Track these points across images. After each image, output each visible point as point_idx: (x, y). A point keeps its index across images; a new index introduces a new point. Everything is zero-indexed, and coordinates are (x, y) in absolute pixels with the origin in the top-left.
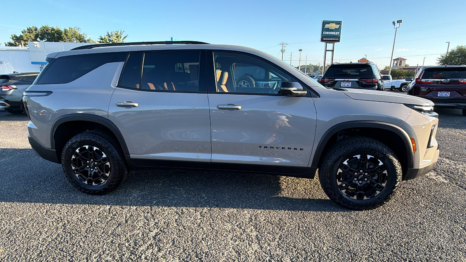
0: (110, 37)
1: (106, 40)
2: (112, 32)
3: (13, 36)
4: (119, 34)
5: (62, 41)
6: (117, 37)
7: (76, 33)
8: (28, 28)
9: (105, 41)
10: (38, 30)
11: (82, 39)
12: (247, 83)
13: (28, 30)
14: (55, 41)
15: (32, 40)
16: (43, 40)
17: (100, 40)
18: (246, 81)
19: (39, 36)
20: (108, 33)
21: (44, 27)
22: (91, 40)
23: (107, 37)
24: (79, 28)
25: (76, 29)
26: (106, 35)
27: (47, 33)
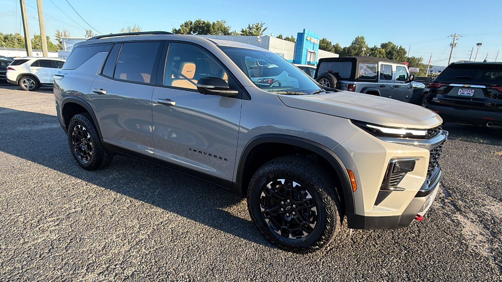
0: (251, 30)
1: (247, 32)
2: (253, 25)
3: (174, 29)
4: (259, 26)
5: (210, 33)
6: (257, 30)
7: (221, 26)
8: (185, 23)
9: (246, 34)
10: (193, 24)
11: (227, 31)
12: (327, 82)
13: (185, 24)
14: (204, 34)
15: (187, 33)
16: (195, 33)
17: (241, 33)
18: (326, 80)
19: (193, 29)
20: (249, 26)
21: (197, 21)
22: (236, 32)
23: (248, 29)
24: (225, 21)
25: (222, 22)
26: (247, 27)
27: (199, 27)
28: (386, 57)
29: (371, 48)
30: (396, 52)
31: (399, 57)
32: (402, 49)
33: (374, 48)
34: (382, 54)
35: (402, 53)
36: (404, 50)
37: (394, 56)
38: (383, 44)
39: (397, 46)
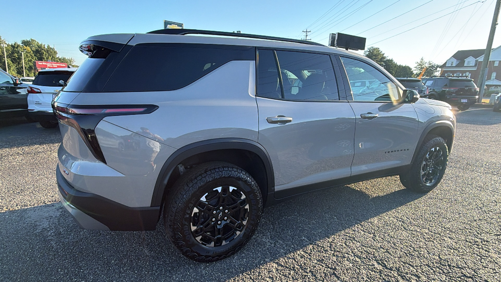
28: (34, 56)
29: (11, 44)
30: (45, 51)
31: (51, 57)
32: (51, 48)
33: (15, 44)
34: (29, 53)
35: (53, 53)
36: (53, 49)
37: (44, 55)
38: (24, 40)
39: (43, 44)
